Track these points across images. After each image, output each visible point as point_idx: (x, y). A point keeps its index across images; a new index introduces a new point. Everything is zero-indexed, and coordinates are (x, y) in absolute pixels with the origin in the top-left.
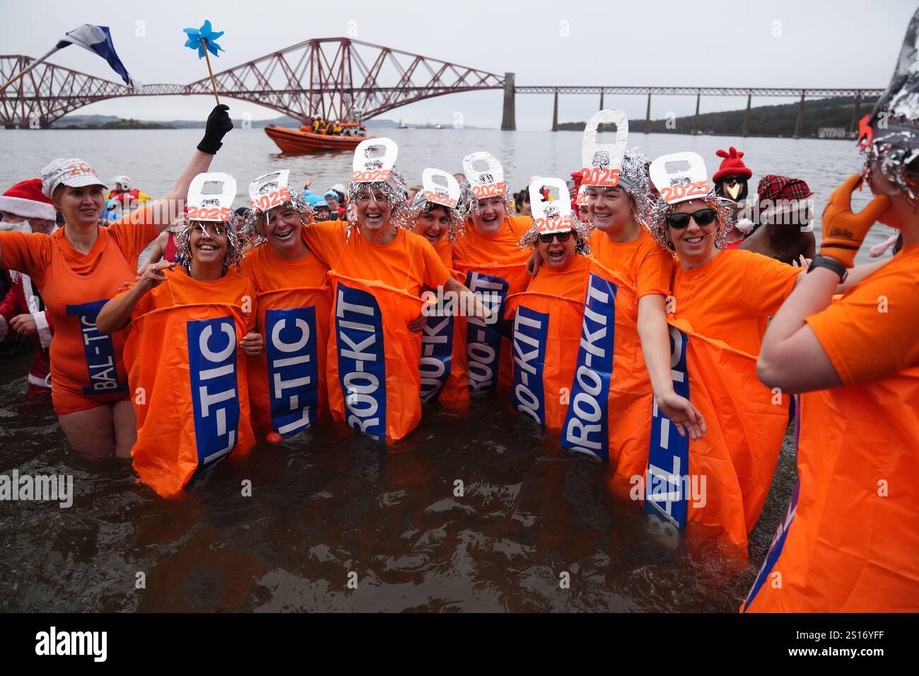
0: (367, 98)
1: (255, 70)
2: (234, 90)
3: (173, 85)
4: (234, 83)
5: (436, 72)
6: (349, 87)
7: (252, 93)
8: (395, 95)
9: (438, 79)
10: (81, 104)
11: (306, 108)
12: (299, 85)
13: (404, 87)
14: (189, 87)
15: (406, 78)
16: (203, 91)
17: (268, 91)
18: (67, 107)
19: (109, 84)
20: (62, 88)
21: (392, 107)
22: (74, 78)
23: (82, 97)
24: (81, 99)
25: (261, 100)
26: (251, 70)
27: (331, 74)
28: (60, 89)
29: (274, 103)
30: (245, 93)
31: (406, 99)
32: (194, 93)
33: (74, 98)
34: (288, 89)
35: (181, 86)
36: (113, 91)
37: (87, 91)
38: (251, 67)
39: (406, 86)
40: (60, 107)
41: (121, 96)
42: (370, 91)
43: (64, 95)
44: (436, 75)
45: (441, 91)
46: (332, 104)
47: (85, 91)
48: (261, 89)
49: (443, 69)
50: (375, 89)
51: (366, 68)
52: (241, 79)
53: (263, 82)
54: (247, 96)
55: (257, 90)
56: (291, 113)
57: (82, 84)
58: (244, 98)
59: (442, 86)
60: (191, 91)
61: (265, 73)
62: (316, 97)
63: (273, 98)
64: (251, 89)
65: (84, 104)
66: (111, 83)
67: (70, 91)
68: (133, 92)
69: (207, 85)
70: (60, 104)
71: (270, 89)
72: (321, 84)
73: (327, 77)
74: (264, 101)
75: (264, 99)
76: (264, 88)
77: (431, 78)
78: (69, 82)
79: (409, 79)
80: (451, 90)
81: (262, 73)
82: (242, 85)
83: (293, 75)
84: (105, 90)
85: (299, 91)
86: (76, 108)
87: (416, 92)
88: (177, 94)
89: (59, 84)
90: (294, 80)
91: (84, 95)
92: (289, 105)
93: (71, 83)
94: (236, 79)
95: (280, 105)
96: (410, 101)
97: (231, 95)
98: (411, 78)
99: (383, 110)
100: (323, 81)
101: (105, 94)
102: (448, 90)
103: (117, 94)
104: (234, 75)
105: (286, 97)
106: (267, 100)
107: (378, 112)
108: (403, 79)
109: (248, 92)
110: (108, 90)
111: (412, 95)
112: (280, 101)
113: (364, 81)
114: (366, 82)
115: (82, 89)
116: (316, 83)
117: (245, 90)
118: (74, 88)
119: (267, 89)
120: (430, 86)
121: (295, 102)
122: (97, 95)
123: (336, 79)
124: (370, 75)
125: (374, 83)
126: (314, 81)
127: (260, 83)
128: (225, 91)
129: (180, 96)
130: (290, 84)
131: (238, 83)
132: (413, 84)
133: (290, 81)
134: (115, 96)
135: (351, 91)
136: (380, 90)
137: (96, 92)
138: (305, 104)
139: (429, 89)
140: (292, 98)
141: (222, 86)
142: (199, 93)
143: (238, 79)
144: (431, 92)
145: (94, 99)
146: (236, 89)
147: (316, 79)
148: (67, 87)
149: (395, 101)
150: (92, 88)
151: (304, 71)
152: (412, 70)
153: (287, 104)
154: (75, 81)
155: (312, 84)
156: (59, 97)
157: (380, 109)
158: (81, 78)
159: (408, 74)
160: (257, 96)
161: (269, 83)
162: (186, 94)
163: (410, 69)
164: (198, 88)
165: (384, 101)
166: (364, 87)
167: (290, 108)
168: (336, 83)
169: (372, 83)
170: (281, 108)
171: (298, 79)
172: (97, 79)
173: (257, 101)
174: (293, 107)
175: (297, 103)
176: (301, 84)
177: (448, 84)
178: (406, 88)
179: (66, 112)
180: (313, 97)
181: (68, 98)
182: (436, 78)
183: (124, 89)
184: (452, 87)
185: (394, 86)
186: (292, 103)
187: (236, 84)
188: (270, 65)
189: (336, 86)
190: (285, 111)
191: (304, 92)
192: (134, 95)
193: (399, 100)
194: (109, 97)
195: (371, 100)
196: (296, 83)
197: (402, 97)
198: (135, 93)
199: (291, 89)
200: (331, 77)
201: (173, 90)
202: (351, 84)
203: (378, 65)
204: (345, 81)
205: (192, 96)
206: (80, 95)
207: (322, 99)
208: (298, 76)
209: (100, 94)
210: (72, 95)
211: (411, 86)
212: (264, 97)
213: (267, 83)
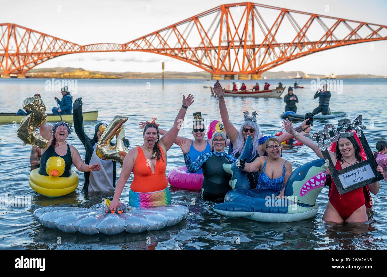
0: (267, 52)
1: (176, 31)
2: (158, 48)
3: (114, 44)
4: (159, 42)
5: (329, 28)
6: (252, 44)
7: (173, 50)
8: (291, 50)
9: (331, 34)
10: (47, 58)
11: (215, 62)
12: (210, 43)
13: (299, 43)
14: (126, 45)
15: (302, 34)
16: (135, 48)
17: (185, 48)
18: (37, 60)
19: (68, 44)
20: (35, 47)
21: (289, 59)
22: (44, 39)
23: (48, 53)
24: (47, 55)
25: (180, 55)
26: (173, 32)
27: (237, 32)
28: (33, 47)
29: (190, 57)
30: (167, 49)
31: (301, 52)
32: (128, 50)
33: (42, 53)
34: (201, 46)
35: (119, 45)
36: (70, 48)
37: (52, 49)
38: (174, 30)
39: (302, 41)
40: (32, 61)
41: (75, 52)
42: (269, 46)
43: (36, 52)
44: (329, 30)
45: (333, 44)
46: (236, 59)
47: (50, 49)
48: (180, 47)
49: (337, 24)
50: (273, 45)
51: (267, 27)
52: (165, 39)
53: (182, 41)
54: (168, 52)
55: (177, 47)
56: (203, 66)
57: (49, 43)
58: (166, 54)
59: (334, 39)
60: (127, 49)
61: (184, 33)
62: (223, 52)
63: (189, 53)
64: (172, 47)
65: (49, 58)
66: (70, 43)
67: (40, 48)
68: (84, 49)
69: (139, 44)
70: (33, 58)
71: (187, 47)
72: (229, 42)
73: (233, 36)
74: (182, 56)
75: (182, 54)
76: (182, 46)
77: (325, 33)
78: (40, 42)
79: (304, 35)
80: (343, 43)
81: (181, 33)
82: (165, 43)
83: (206, 34)
84: (64, 48)
85: (210, 47)
86: (43, 62)
87: (310, 46)
88: (116, 51)
89: (33, 43)
90: (206, 38)
91: (49, 51)
92: (201, 59)
93: (42, 43)
94: (161, 39)
95: (194, 59)
96: (305, 54)
97: (156, 52)
98: (306, 34)
99: (279, 63)
100: (230, 39)
101: (64, 51)
102: (340, 43)
103: (73, 51)
104: (160, 35)
105: (200, 53)
106: (184, 56)
107: (275, 64)
108: (299, 35)
109: (170, 49)
110: (67, 48)
111: (306, 49)
112: (195, 55)
113: (264, 38)
114: (266, 39)
115: (48, 48)
116: (224, 41)
117: (168, 47)
118: (43, 47)
119: (184, 47)
120: (323, 40)
121: (206, 57)
122: (58, 51)
123: (241, 38)
124: (270, 32)
125: (273, 40)
126: (222, 39)
127: (179, 42)
128: (152, 48)
129: (119, 52)
130: (203, 43)
131: (163, 42)
132: (307, 39)
133: (203, 39)
134: (71, 53)
135: (253, 47)
136: (278, 45)
137: (58, 50)
138: (215, 58)
139: (324, 42)
140: (204, 54)
141: (150, 44)
142: (132, 50)
143: (163, 39)
144: (324, 46)
145: (56, 55)
146: (161, 47)
147: (224, 38)
148: (38, 46)
149: (291, 55)
150: (55, 47)
151: (215, 31)
152: (307, 27)
153: (200, 58)
154: (44, 42)
155: (220, 41)
156: (32, 54)
157: (277, 62)
158: (48, 39)
159: (304, 31)
160: (176, 52)
161: (187, 41)
162: (123, 51)
163: (305, 26)
164: (132, 46)
165: (281, 55)
166: (264, 43)
167: (202, 62)
168: (241, 41)
169: (271, 39)
170: (194, 61)
171: (210, 38)
172: (59, 39)
173: (176, 56)
174: (205, 61)
175: (208, 58)
176: (212, 42)
177: (341, 37)
178: (302, 43)
179: (36, 64)
180: (221, 52)
181: (39, 54)
182: (329, 33)
183: (78, 47)
184: (344, 41)
185: (291, 41)
186: (204, 58)
187: (161, 43)
188: (188, 26)
189: (241, 43)
190: (198, 64)
191: (214, 48)
192: (84, 52)
193: (295, 53)
194: (66, 53)
195: (270, 54)
196: (208, 41)
197: (298, 51)
198: (85, 50)
199: (203, 46)
200: (237, 35)
201: (113, 47)
202: (253, 41)
203: (277, 24)
204: (248, 39)
205: (127, 52)
206: (47, 52)
207: (229, 53)
208: (210, 35)
209: (61, 51)
210: (41, 52)
211: (306, 41)
212: (182, 52)
213: (185, 42)
